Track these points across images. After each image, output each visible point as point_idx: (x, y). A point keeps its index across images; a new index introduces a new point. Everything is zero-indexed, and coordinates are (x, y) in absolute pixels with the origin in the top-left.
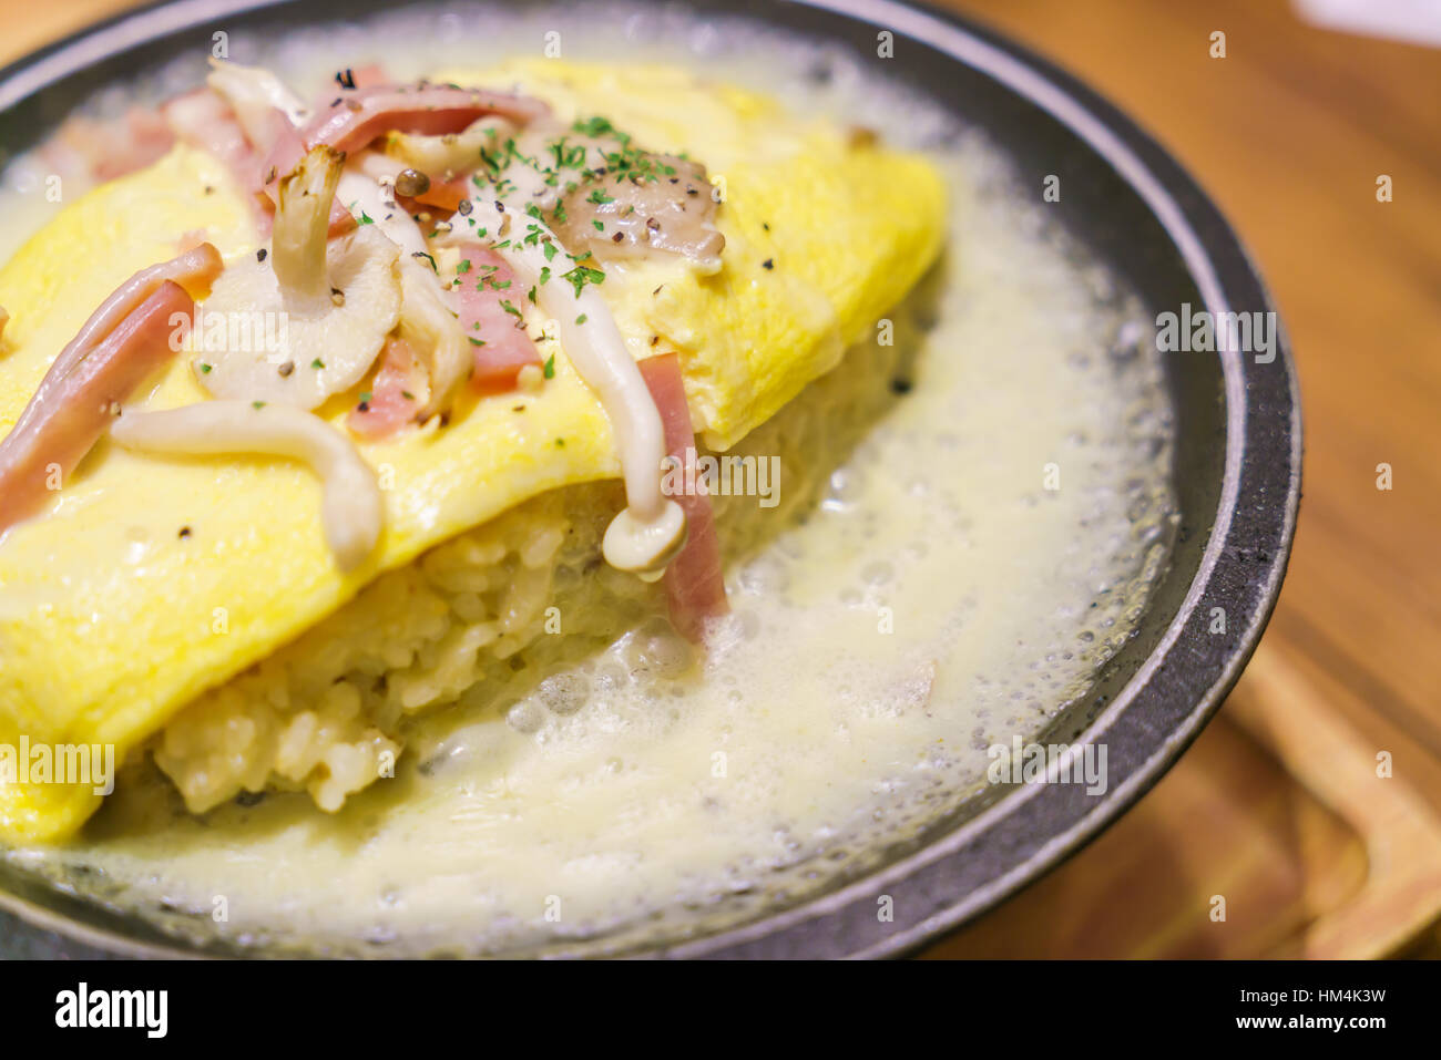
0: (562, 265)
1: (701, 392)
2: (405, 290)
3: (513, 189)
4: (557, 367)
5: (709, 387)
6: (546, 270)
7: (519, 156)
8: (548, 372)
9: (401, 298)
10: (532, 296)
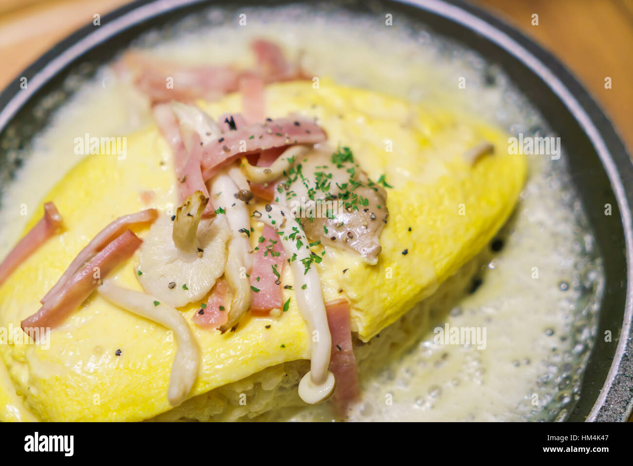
0: (303, 253)
1: (357, 317)
2: (230, 256)
3: (294, 195)
4: (291, 304)
5: (362, 317)
6: (295, 255)
7: (302, 176)
8: (285, 308)
9: (226, 262)
10: (289, 260)
